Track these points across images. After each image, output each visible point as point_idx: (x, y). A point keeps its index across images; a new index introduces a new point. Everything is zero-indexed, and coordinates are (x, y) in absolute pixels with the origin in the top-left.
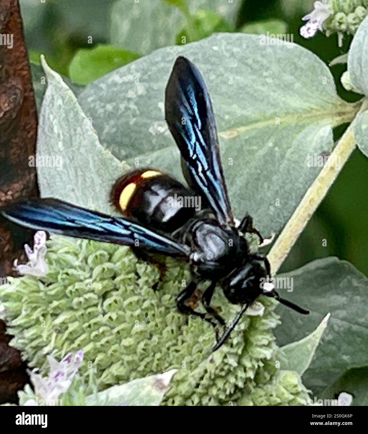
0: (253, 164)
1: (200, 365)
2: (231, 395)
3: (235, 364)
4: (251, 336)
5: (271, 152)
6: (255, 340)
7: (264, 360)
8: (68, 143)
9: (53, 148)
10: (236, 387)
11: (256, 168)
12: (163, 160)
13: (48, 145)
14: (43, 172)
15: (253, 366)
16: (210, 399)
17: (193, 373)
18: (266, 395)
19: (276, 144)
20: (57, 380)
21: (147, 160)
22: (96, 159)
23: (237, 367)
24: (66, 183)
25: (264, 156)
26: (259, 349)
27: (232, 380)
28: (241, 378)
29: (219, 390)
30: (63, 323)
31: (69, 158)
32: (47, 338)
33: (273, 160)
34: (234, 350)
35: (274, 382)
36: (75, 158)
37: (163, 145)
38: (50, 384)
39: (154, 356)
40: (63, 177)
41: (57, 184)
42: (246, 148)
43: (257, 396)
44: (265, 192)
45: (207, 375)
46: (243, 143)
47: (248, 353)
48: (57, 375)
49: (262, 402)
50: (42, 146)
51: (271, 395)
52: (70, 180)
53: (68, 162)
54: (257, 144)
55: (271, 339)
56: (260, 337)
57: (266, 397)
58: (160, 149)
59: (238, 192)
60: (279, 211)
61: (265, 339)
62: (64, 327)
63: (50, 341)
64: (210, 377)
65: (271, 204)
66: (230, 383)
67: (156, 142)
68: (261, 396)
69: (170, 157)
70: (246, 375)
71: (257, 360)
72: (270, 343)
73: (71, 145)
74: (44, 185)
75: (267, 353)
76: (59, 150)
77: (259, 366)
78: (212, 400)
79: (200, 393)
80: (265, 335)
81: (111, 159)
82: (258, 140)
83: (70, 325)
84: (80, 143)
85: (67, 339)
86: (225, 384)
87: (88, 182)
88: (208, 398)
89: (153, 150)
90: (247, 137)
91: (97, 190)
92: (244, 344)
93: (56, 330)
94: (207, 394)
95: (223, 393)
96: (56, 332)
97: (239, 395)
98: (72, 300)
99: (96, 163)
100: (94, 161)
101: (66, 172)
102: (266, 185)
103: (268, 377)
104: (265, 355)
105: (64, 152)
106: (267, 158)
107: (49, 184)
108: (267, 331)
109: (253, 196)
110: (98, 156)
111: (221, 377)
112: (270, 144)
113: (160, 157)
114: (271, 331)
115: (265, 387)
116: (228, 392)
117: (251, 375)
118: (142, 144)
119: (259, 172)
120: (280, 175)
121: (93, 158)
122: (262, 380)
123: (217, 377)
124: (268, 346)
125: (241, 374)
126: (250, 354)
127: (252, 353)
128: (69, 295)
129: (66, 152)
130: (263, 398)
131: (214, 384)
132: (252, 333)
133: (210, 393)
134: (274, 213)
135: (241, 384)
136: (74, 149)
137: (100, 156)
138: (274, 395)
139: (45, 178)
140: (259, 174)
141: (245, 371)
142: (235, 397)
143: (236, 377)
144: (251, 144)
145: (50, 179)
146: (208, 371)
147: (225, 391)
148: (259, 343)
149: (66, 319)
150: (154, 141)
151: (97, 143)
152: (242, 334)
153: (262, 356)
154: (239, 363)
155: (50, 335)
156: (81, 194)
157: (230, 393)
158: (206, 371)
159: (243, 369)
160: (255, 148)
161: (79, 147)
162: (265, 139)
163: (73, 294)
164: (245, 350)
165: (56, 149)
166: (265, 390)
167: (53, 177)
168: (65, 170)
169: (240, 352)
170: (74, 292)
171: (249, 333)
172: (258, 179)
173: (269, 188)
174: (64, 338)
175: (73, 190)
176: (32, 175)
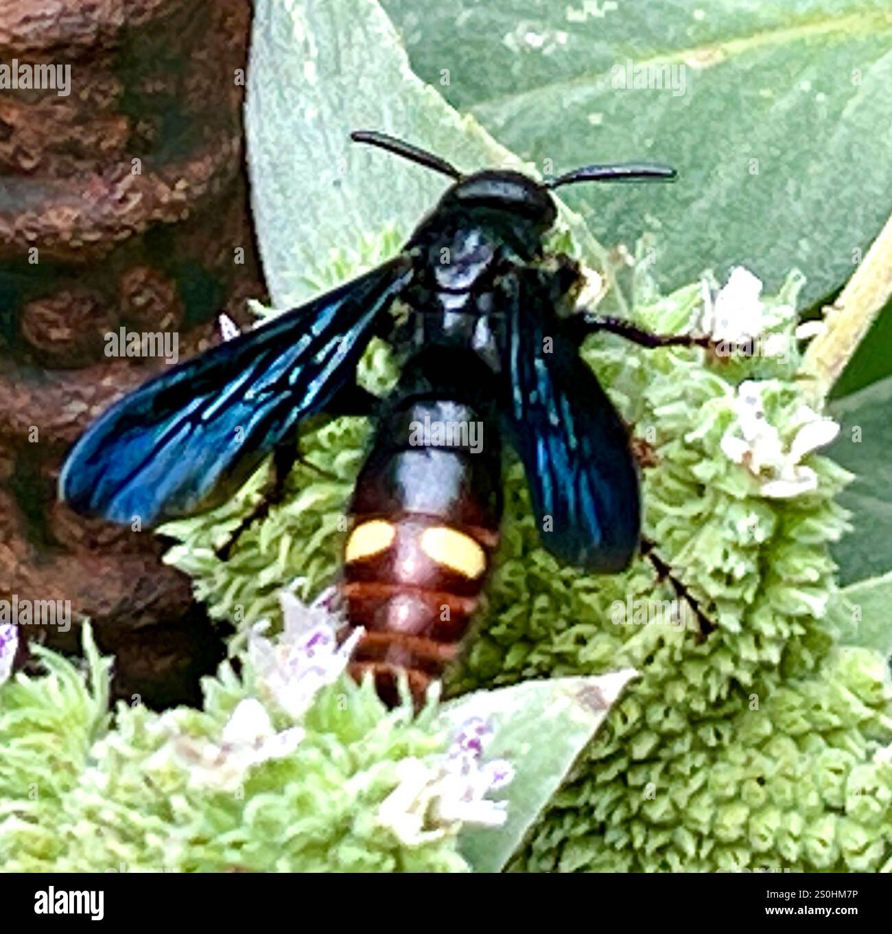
0: (762, 133)
1: (647, 628)
2: (719, 702)
3: (735, 627)
4: (777, 558)
5: (807, 105)
6: (787, 571)
7: (806, 620)
8: (331, 68)
9: (289, 78)
10: (734, 683)
11: (769, 143)
12: (539, 116)
13: (276, 71)
14: (262, 135)
15: (780, 633)
16: (666, 714)
17: (626, 647)
18: (803, 706)
19: (818, 86)
20: (311, 654)
21: (497, 114)
22: (400, 106)
23: (741, 634)
24: (320, 164)
25: (789, 115)
26: (794, 593)
27: (726, 666)
28: (748, 662)
29: (691, 688)
30: (310, 512)
31: (331, 105)
32: (269, 547)
33: (810, 124)
34: (734, 593)
35: (825, 673)
36: (347, 104)
37: (538, 78)
38: (294, 663)
39: (531, 601)
40: (313, 148)
41: (297, 166)
42: (744, 92)
43: (783, 708)
44: (789, 204)
45: (664, 653)
46: (739, 80)
47: (768, 601)
48: (313, 641)
49: (794, 722)
50: (261, 72)
51: (818, 707)
52: (332, 158)
53: (327, 112)
54: (772, 83)
55: (826, 569)
56: (797, 562)
57: (804, 712)
58: (530, 88)
59: (723, 203)
60: (822, 252)
61: (812, 567)
62: (311, 521)
63: (276, 557)
64: (671, 658)
65: (803, 236)
66: (719, 674)
67: (522, 71)
68: (792, 709)
69: (556, 109)
70: (760, 656)
71: (789, 620)
72: (823, 577)
73: (338, 71)
74: (262, 169)
75: (816, 604)
76: (306, 85)
77: (792, 636)
78: (673, 715)
79: (643, 696)
80: (809, 558)
81: (439, 110)
82: (777, 73)
83: (326, 518)
84: (361, 66)
85: (317, 552)
86: (706, 675)
87: (376, 165)
88: (661, 709)
89: (513, 90)
90: (748, 66)
91: (400, 187)
92: (758, 579)
93: (290, 529)
94: (660, 698)
95: (702, 698)
96: (290, 534)
97: (738, 702)
98: (334, 457)
99: (401, 119)
100: (396, 112)
101: (321, 140)
102: (791, 187)
103: (810, 663)
104: (809, 607)
105: (318, 90)
106: (795, 119)
107: (274, 166)
108: (816, 549)
109: (760, 213)
110: (405, 101)
111: (700, 658)
112: (806, 85)
113: (530, 108)
114: (826, 548)
115: (802, 686)
116: (713, 697)
117: (773, 654)
118: (485, 72)
119: (776, 153)
120: (826, 163)
121: (392, 106)
122: (796, 669)
123: (689, 656)
124: (818, 585)
125: (748, 652)
126: (772, 602)
127: (779, 600)
128: (326, 444)
129: (324, 90)
130: (797, 714)
131: (680, 676)
132: (780, 552)
133: (668, 698)
134: (809, 257)
135: (745, 678)
136: (344, 81)
137: (411, 102)
138: (825, 705)
139: (267, 152)
140: (776, 159)
141: (758, 644)
142: (728, 708)
143: (736, 660)
144: (759, 84)
145: (281, 152)
146: (668, 642)
147: (706, 691)
148: (796, 578)
149: (317, 502)
150: (516, 68)
151: (405, 68)
152: (755, 555)
153: (802, 610)
154: (745, 624)
155: (277, 540)
156: (356, 193)
157: (718, 698)
158: (661, 643)
159: (751, 639)
160: (765, 93)
161: (357, 78)
162: (793, 74)
163: (337, 441)
164: (760, 592)
165: (298, 81)
166: (801, 695)
167: (288, 149)
168: (318, 134)
169: (749, 597)
170: (341, 438)
171: (774, 551)
172: (774, 171)
173: (798, 195)
174: (310, 549)
175: (337, 183)
176: (236, 142)
